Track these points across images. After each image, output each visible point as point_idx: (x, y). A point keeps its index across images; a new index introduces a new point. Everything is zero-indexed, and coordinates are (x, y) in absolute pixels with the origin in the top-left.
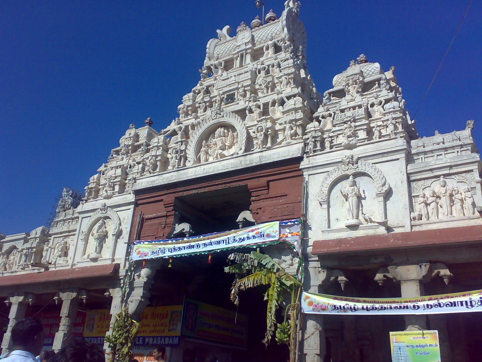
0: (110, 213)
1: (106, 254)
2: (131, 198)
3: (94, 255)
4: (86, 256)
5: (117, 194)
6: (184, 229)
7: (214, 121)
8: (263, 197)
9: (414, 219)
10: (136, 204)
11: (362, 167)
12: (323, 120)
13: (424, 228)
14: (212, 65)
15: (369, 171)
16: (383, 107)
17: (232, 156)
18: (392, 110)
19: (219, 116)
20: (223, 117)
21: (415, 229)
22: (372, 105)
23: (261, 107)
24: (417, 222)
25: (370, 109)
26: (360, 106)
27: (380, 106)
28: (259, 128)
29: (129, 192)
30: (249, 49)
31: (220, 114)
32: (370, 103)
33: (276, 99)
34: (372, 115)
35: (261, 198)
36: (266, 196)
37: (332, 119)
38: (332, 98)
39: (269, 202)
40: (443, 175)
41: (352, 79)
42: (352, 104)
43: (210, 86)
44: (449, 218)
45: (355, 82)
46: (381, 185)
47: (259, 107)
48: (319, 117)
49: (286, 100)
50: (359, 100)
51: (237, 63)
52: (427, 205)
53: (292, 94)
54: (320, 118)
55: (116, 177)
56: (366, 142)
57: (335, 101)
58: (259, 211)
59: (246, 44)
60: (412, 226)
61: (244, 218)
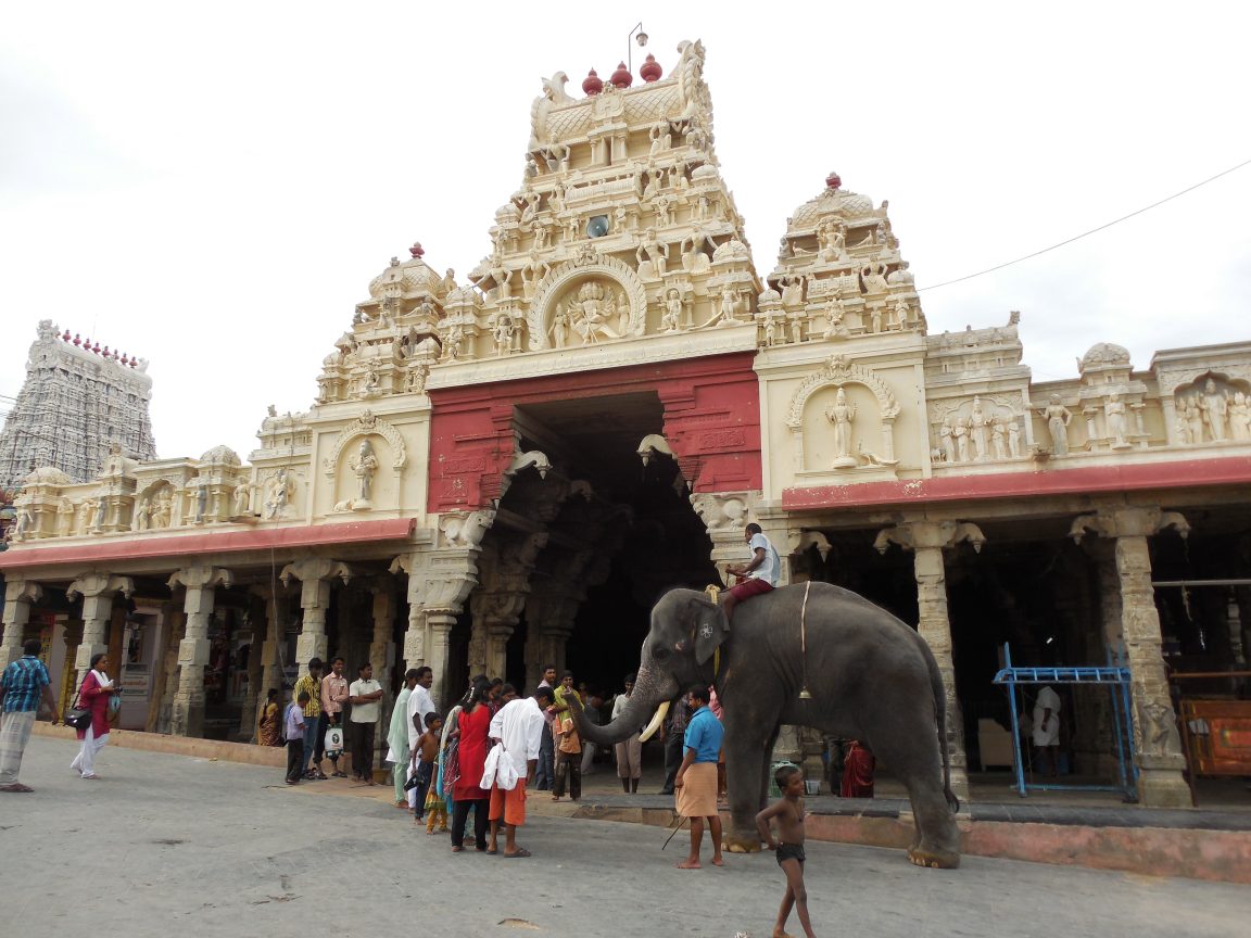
0: (381, 428)
1: (386, 501)
2: (425, 403)
3: (361, 503)
4: (342, 504)
5: (390, 395)
6: (535, 463)
7: (577, 270)
8: (685, 413)
9: (936, 458)
10: (435, 414)
11: (857, 376)
12: (785, 288)
13: (951, 473)
14: (545, 152)
15: (868, 380)
16: (885, 277)
17: (626, 339)
18: (902, 285)
19: (589, 261)
20: (597, 263)
21: (941, 474)
22: (867, 272)
23: (666, 250)
24: (941, 463)
25: (864, 278)
26: (848, 272)
27: (881, 276)
28: (672, 293)
29: (418, 391)
30: (622, 130)
31: (591, 258)
32: (865, 267)
33: (693, 239)
34: (868, 288)
35: (681, 415)
36: (692, 412)
37: (801, 289)
38: (795, 250)
39: (697, 423)
40: (979, 395)
41: (831, 221)
42: (834, 266)
43: (549, 194)
44: (990, 459)
45: (837, 228)
46: (888, 406)
47: (661, 250)
48: (778, 281)
49: (713, 244)
50: (844, 259)
51: (599, 153)
52: (954, 438)
53: (723, 232)
54: (780, 285)
55: (383, 362)
56: (863, 335)
57: (800, 256)
58: (680, 437)
59: (614, 120)
60: (933, 469)
61: (653, 448)
